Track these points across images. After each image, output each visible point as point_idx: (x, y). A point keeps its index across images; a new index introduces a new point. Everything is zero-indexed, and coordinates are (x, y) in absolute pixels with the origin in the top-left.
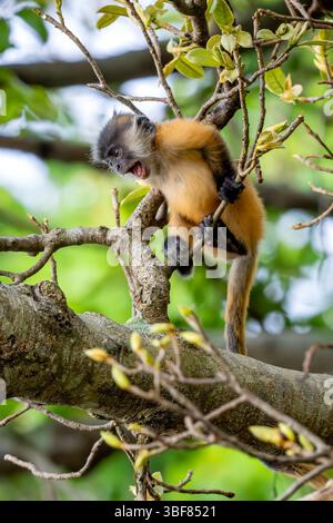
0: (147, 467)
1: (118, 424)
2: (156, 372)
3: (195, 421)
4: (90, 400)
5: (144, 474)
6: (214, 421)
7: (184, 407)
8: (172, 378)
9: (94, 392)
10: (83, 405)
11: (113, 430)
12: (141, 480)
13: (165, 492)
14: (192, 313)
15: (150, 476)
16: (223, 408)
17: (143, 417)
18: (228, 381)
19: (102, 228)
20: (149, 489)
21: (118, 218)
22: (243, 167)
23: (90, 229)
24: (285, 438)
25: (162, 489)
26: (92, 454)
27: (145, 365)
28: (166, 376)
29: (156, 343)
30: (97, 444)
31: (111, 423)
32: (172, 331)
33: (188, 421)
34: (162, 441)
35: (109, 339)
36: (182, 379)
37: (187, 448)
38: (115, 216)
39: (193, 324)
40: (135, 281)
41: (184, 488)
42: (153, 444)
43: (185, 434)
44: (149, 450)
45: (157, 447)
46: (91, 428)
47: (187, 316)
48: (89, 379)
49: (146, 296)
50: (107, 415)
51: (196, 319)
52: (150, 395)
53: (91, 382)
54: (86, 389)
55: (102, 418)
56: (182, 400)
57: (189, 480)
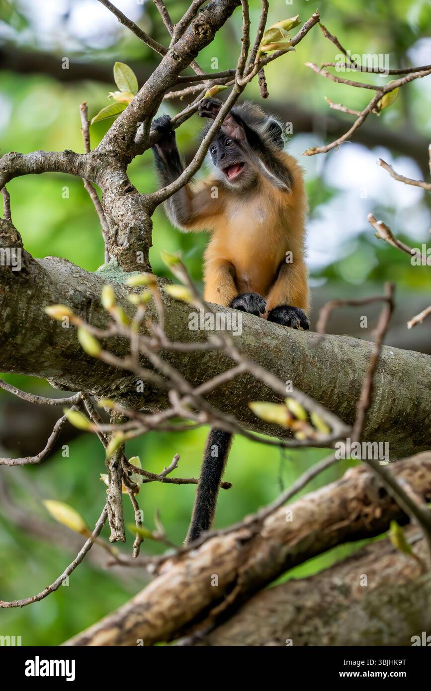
0: (123, 451)
1: (87, 396)
2: (133, 334)
3: (182, 395)
4: (51, 366)
5: (119, 458)
6: (205, 396)
7: (168, 378)
8: (154, 342)
9: (57, 357)
10: (42, 373)
11: (80, 404)
12: (116, 466)
13: (145, 481)
14: (179, 262)
15: (126, 461)
16: (217, 380)
17: (118, 388)
18: (224, 346)
19: (68, 153)
20: (124, 476)
21: (88, 140)
22: (241, 74)
23: (53, 154)
24: (294, 417)
25: (141, 478)
26: (53, 434)
27: (119, 326)
28: (145, 339)
29: (134, 299)
30: (60, 421)
31: (78, 395)
32: (153, 284)
33: (173, 396)
34: (141, 421)
35: (76, 290)
36: (166, 343)
37: (172, 430)
38: (84, 138)
39: (179, 275)
40: (108, 219)
41: (168, 476)
42: (129, 425)
43: (169, 412)
44: (125, 431)
45: (134, 429)
46: (52, 401)
47: (173, 265)
48: (50, 340)
49: (123, 238)
50: (72, 386)
51: (184, 269)
52: (126, 363)
53: (52, 344)
54: (46, 353)
55: (66, 388)
56: (166, 369)
57: (175, 467)
